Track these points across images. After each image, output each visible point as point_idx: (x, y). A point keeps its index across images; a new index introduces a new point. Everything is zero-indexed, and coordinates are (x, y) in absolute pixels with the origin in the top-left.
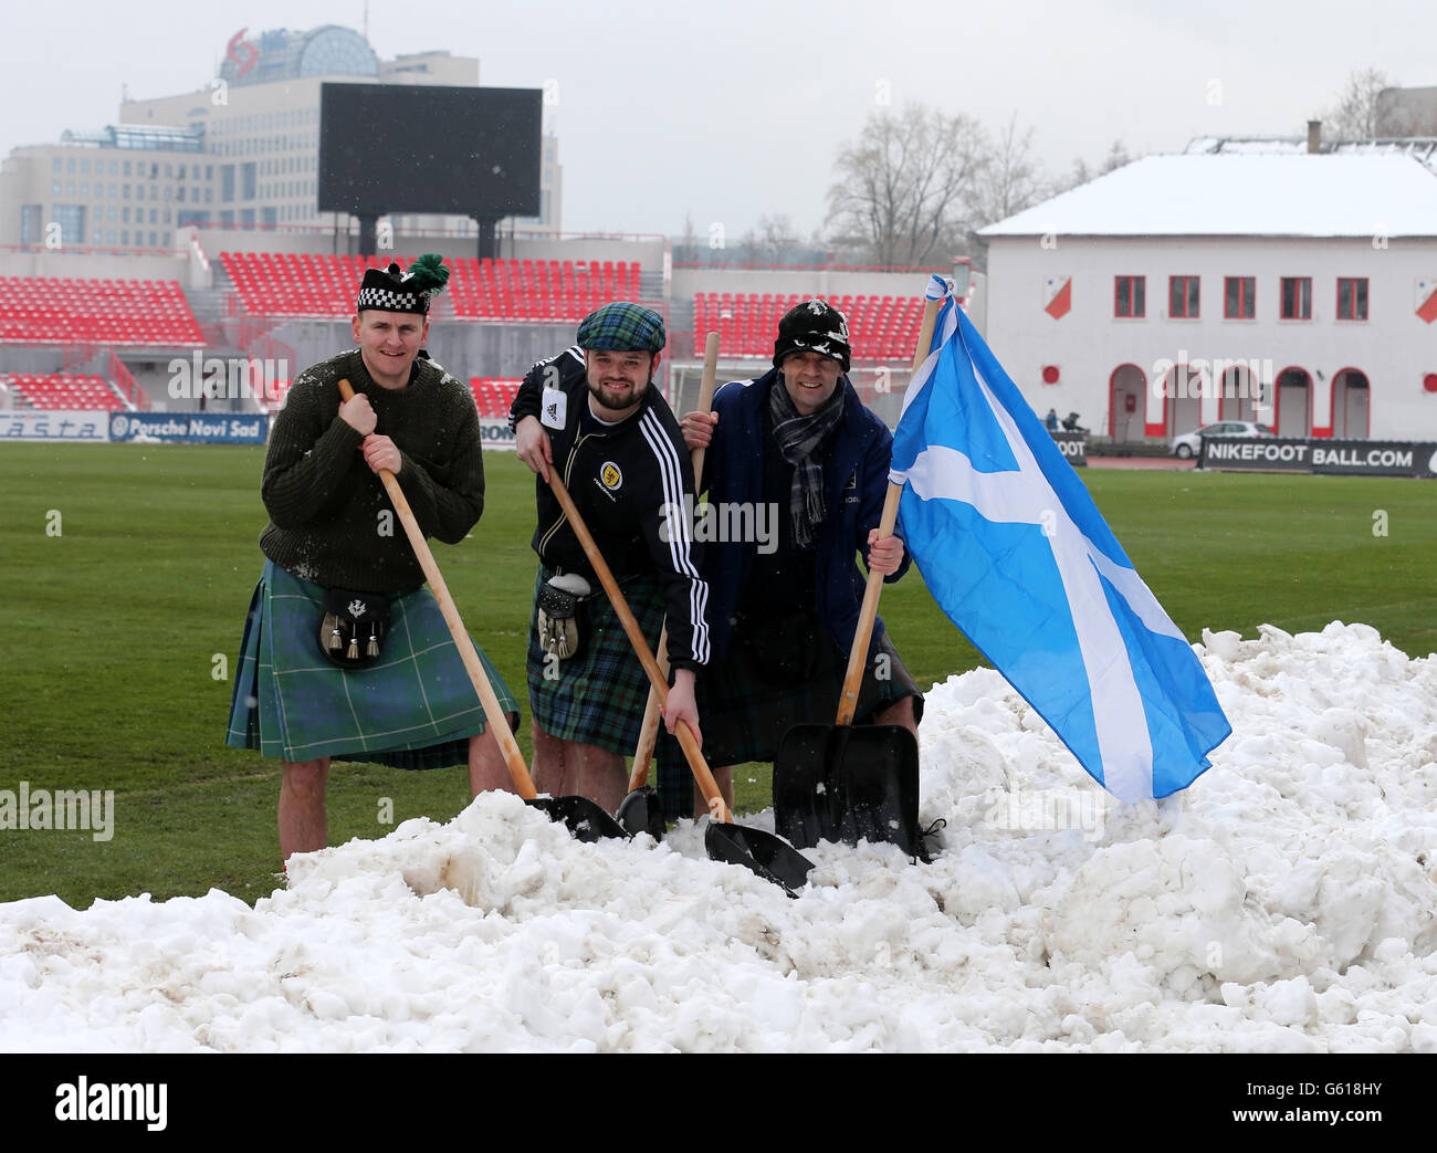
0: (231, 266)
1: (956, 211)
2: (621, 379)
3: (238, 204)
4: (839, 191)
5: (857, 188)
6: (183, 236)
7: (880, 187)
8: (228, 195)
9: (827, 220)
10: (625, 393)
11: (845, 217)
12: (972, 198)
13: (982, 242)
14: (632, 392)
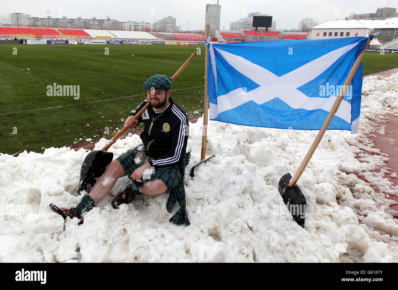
0: (245, 32)
1: (310, 27)
2: (155, 98)
3: (249, 27)
4: (299, 25)
5: (301, 25)
6: (241, 29)
7: (303, 25)
8: (248, 26)
9: (298, 28)
10: (157, 102)
11: (300, 28)
12: (312, 26)
13: (312, 29)
14: (159, 102)
